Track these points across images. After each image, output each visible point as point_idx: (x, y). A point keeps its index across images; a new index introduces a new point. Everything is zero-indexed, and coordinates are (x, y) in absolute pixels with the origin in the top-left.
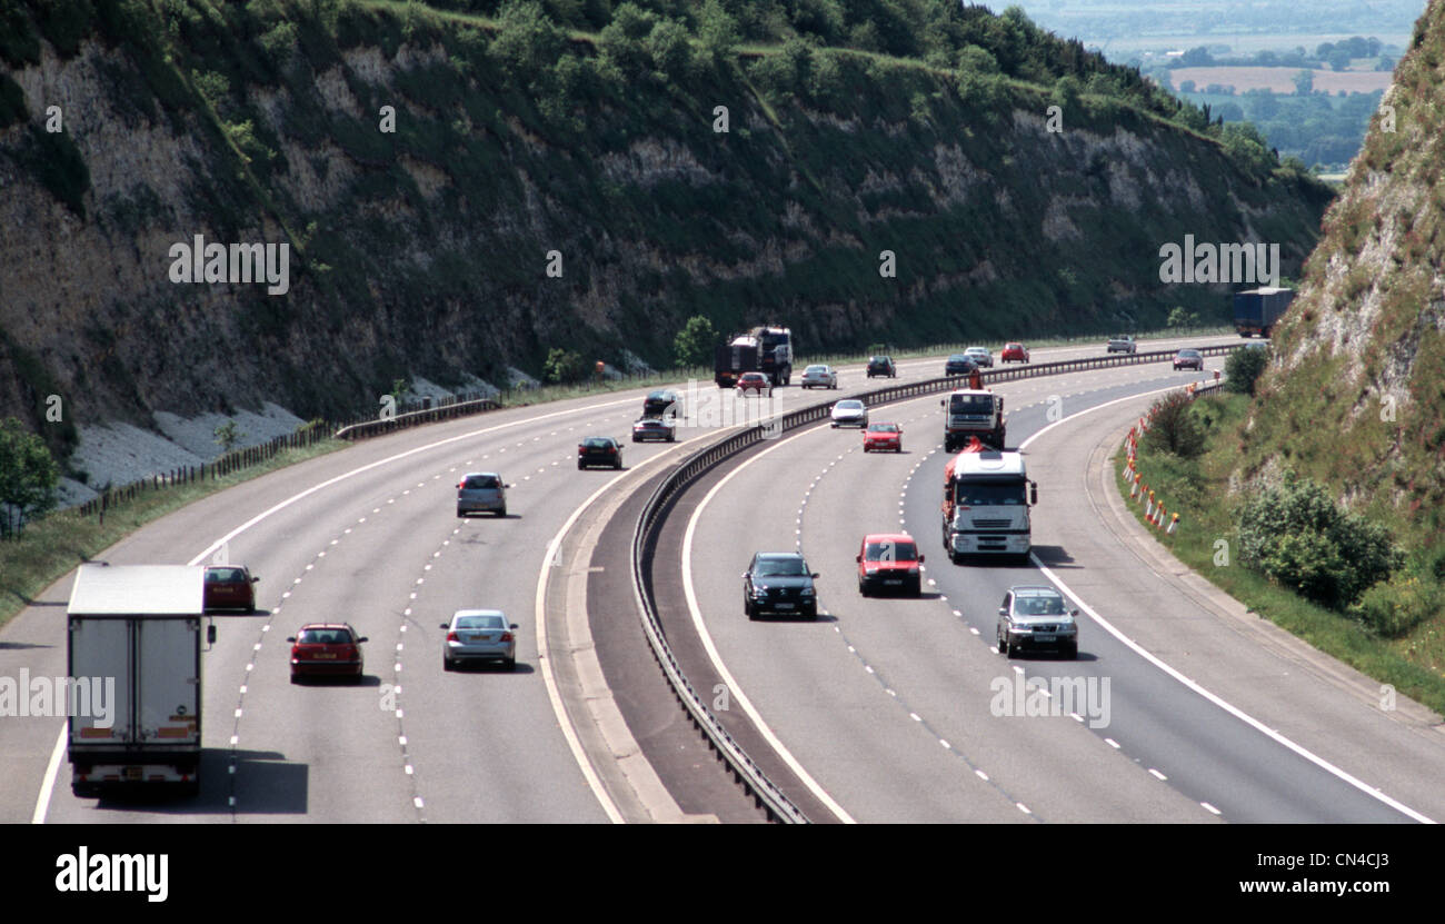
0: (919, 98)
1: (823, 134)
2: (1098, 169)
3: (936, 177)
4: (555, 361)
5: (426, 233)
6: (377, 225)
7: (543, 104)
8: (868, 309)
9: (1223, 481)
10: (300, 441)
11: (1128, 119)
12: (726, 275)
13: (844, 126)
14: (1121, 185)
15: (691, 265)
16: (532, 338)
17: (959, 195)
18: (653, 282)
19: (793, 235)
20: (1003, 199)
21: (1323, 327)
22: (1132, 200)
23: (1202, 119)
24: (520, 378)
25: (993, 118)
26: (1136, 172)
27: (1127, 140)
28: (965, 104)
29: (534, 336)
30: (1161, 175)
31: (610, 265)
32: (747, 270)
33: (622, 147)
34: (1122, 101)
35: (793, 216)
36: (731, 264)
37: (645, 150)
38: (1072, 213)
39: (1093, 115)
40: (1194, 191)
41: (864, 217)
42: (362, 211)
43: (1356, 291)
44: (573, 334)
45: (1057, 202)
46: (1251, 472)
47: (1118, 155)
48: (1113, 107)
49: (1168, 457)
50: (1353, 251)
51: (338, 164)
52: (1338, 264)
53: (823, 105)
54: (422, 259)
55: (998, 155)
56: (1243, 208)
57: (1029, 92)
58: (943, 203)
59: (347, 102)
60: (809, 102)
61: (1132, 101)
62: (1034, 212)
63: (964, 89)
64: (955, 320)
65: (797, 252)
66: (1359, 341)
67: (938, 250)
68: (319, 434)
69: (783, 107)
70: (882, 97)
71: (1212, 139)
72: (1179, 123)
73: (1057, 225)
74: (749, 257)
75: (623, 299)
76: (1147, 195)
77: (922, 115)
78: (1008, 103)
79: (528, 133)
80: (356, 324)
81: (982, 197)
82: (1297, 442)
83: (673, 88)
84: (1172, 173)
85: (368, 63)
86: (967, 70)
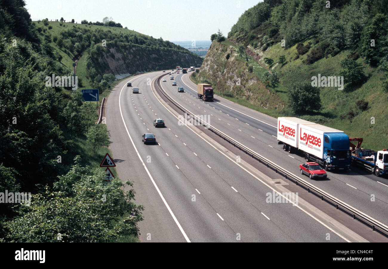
0: (172, 51)
2: (185, 57)
3: (173, 57)
4: (148, 70)
5: (138, 61)
6: (135, 60)
7: (146, 52)
9: (197, 79)
10: (131, 76)
11: (187, 53)
12: (159, 64)
13: (167, 53)
14: (186, 58)
15: (157, 63)
16: (146, 68)
17: (175, 58)
18: (154, 64)
19: (163, 61)
20: (178, 58)
21: (205, 68)
22: (187, 59)
23: (192, 53)
24: (145, 71)
25: (178, 53)
26: (188, 57)
27: (187, 54)
28: (175, 52)
30: (189, 57)
32: (161, 64)
33: (152, 55)
34: (186, 51)
35: (164, 60)
36: (159, 63)
37: (153, 55)
38: (183, 60)
40: (192, 58)
41: (169, 60)
42: (134, 59)
43: (207, 65)
44: (149, 68)
45: (182, 59)
46: (200, 78)
47: (186, 55)
49: (193, 77)
50: (207, 62)
51: (132, 55)
52: (206, 63)
53: (165, 52)
54: (138, 63)
55: (178, 55)
56: (195, 59)
58: (174, 59)
59: (133, 51)
60: (165, 51)
61: (187, 52)
62: (180, 59)
63: (175, 51)
65: (164, 62)
66: (208, 69)
68: (132, 75)
69: (163, 52)
70: (170, 51)
72: (191, 53)
73: (182, 60)
74: (161, 63)
75: (152, 66)
76: (188, 58)
77: (172, 52)
78: (179, 52)
79: (145, 54)
80: (133, 67)
82: (203, 76)
83: (155, 51)
85: (134, 49)
86: (176, 49)
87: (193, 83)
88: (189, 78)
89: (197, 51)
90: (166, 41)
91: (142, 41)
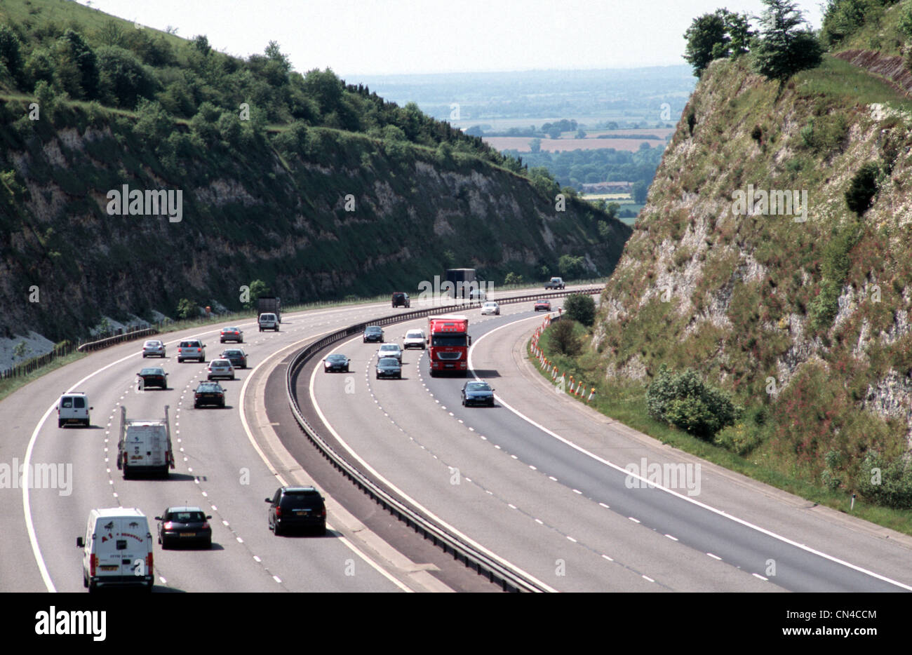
0: (365, 155)
1: (313, 175)
2: (463, 195)
3: (376, 199)
4: (184, 307)
5: (105, 233)
6: (79, 229)
7: (164, 160)
8: (341, 275)
9: (603, 370)
11: (478, 166)
12: (265, 257)
13: (325, 171)
14: (475, 204)
15: (245, 251)
16: (164, 294)
17: (388, 210)
18: (226, 261)
19: (300, 234)
20: (412, 212)
21: (659, 281)
22: (482, 212)
23: (518, 164)
24: (159, 316)
25: (404, 166)
26: (484, 197)
27: (478, 178)
28: (388, 158)
29: (165, 293)
30: (497, 197)
31: (203, 252)
32: (276, 254)
33: (205, 184)
34: (474, 156)
35: (300, 223)
36: (267, 250)
37: (218, 186)
38: (450, 220)
39: (459, 164)
40: (515, 206)
41: (338, 223)
42: (71, 221)
43: (682, 261)
44: (185, 290)
45: (441, 214)
46: (621, 365)
47: (474, 186)
48: (470, 160)
49: (562, 357)
50: (677, 238)
51: (57, 195)
52: (668, 248)
53: (313, 159)
54: (104, 249)
55: (407, 187)
56: (543, 216)
57: (424, 151)
58: (380, 214)
59: (60, 160)
60: (305, 158)
61: (480, 156)
62: (430, 219)
63: (389, 150)
64: (389, 281)
65: (302, 243)
66: (685, 292)
67: (379, 241)
68: (69, 349)
69: (292, 161)
70: (344, 155)
71: (524, 177)
72: (505, 168)
73: (442, 227)
74: (277, 246)
75: (210, 270)
76: (490, 209)
77: (367, 164)
78: (414, 157)
79: (156, 176)
80: (71, 286)
81: (401, 210)
82: (650, 347)
83: (233, 151)
84: (503, 196)
85: (70, 138)
86: (390, 139)
87: (579, 406)
88: (525, 364)
89: (536, 149)
90: (316, 72)
91: (131, 76)
